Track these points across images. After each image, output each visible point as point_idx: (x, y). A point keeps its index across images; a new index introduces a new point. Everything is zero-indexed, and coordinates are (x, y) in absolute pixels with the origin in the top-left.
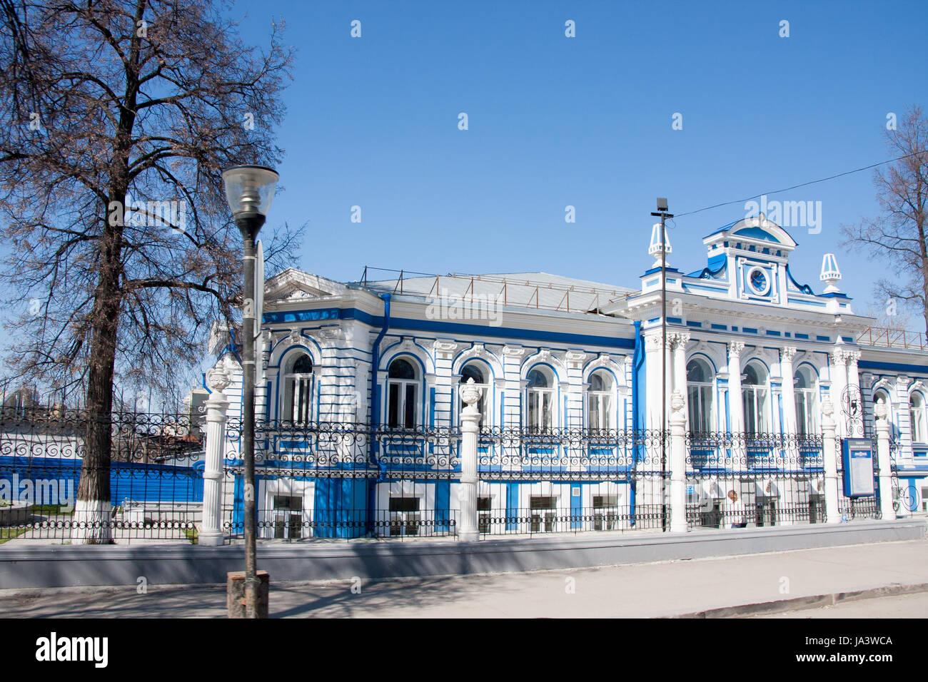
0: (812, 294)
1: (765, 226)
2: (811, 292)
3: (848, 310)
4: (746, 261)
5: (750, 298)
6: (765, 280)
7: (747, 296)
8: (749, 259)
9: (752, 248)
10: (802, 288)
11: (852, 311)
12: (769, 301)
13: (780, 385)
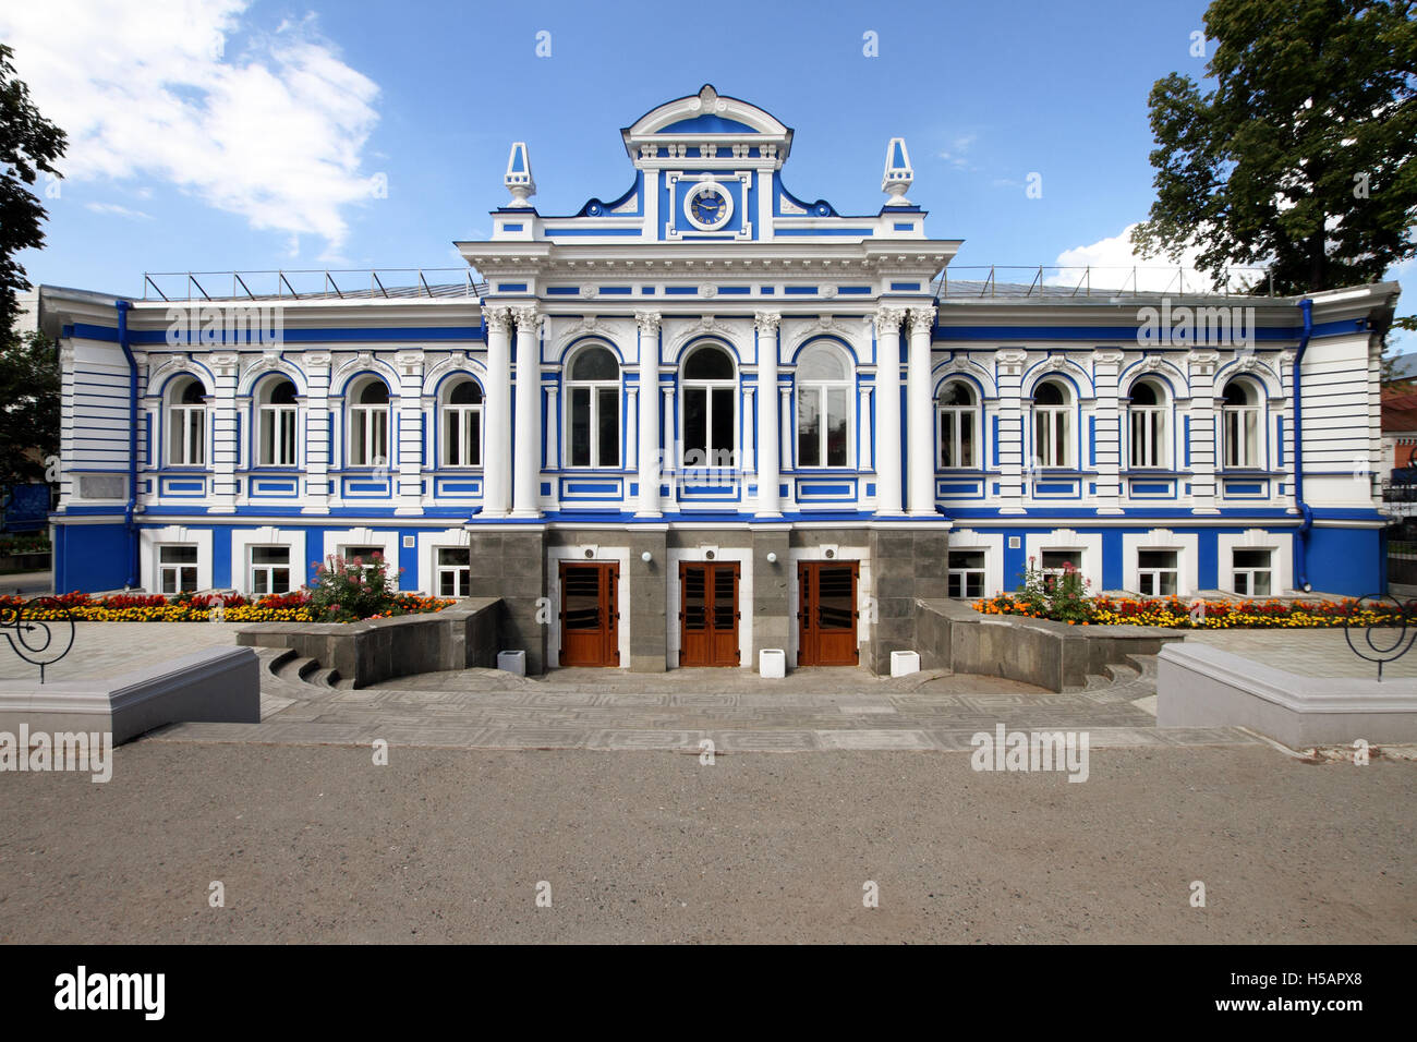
0: (836, 215)
1: (719, 107)
2: (833, 213)
3: (919, 231)
4: (681, 175)
5: (685, 238)
6: (724, 203)
7: (681, 234)
8: (686, 172)
9: (693, 151)
10: (812, 208)
11: (925, 234)
12: (732, 238)
13: (755, 377)
